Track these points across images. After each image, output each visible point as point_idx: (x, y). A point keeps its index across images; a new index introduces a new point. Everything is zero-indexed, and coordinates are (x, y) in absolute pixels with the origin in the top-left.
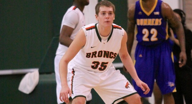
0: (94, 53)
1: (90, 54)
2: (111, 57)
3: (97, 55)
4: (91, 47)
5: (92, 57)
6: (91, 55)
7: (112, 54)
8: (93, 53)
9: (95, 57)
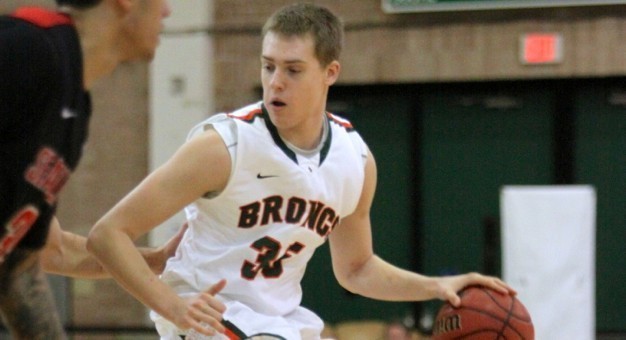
0: (273, 204)
1: (256, 206)
2: (323, 227)
3: (283, 212)
4: (259, 177)
5: (265, 221)
6: (261, 214)
7: (328, 217)
8: (268, 201)
9: (277, 219)
